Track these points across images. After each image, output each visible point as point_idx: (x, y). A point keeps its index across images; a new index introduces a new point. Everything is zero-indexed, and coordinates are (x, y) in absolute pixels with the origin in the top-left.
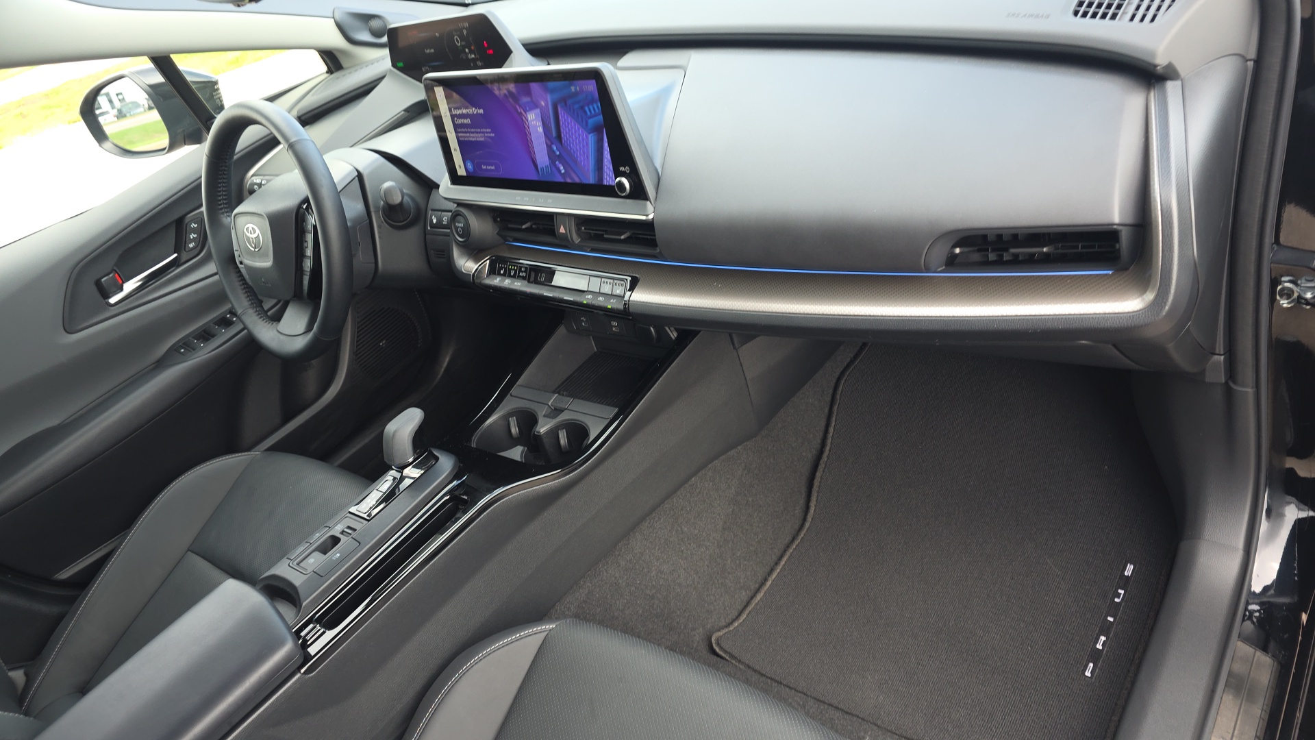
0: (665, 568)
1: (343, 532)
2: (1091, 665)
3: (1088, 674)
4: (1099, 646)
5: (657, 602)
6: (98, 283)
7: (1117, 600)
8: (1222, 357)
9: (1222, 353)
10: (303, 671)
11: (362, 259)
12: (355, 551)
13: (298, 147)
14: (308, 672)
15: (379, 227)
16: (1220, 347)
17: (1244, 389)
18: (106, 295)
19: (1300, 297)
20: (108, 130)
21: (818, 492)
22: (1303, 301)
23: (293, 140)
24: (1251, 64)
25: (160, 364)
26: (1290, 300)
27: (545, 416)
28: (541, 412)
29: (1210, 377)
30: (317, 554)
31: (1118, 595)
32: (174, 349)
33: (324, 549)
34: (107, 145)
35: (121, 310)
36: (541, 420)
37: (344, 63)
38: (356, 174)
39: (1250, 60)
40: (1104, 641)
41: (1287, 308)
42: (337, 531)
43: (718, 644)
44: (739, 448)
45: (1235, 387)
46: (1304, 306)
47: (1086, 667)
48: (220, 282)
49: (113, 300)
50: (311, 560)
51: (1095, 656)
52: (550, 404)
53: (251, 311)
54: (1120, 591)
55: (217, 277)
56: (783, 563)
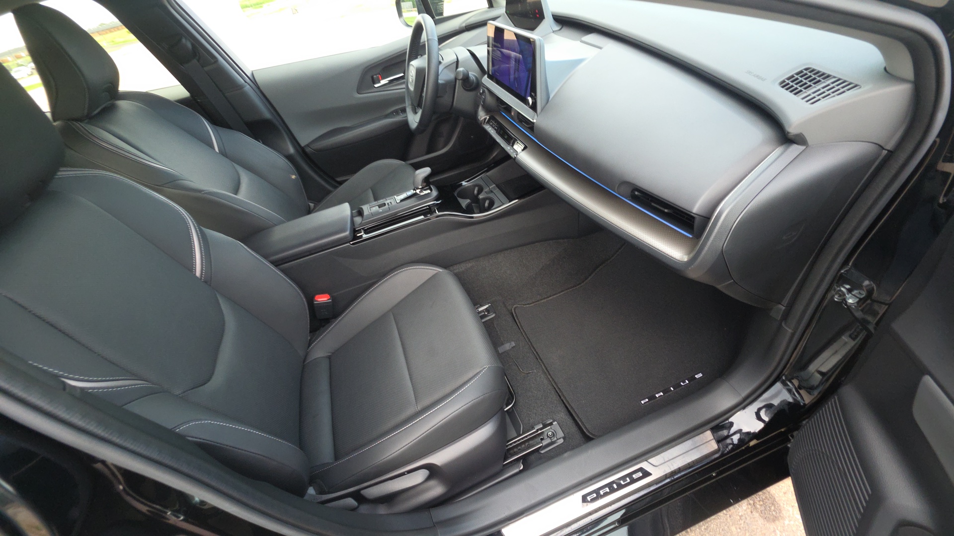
0: (508, 272)
1: (388, 204)
2: (647, 400)
3: (643, 402)
4: (657, 396)
5: (499, 282)
6: (372, 77)
7: (682, 384)
8: (784, 308)
9: (785, 305)
10: (351, 243)
11: (445, 100)
12: (387, 212)
13: (430, 42)
14: (353, 244)
15: (458, 88)
16: (786, 301)
17: (788, 329)
18: (374, 83)
19: (844, 299)
20: (404, 14)
21: (596, 274)
22: (844, 302)
23: (430, 38)
24: (885, 152)
25: (386, 116)
26: (839, 298)
27: (486, 192)
28: (486, 190)
29: (773, 314)
30: (377, 207)
31: (684, 382)
32: (392, 112)
33: (380, 206)
34: (402, 19)
35: (379, 90)
36: (483, 193)
37: (494, 5)
38: (456, 60)
39: (886, 150)
40: (661, 395)
41: (836, 301)
42: (386, 202)
43: (515, 309)
44: (566, 240)
45: (783, 324)
46: (844, 305)
47: (645, 399)
48: (404, 92)
49: (376, 86)
50: (374, 208)
51: (651, 398)
52: (490, 187)
53: (410, 107)
54: (686, 381)
55: (404, 90)
56: (562, 293)
